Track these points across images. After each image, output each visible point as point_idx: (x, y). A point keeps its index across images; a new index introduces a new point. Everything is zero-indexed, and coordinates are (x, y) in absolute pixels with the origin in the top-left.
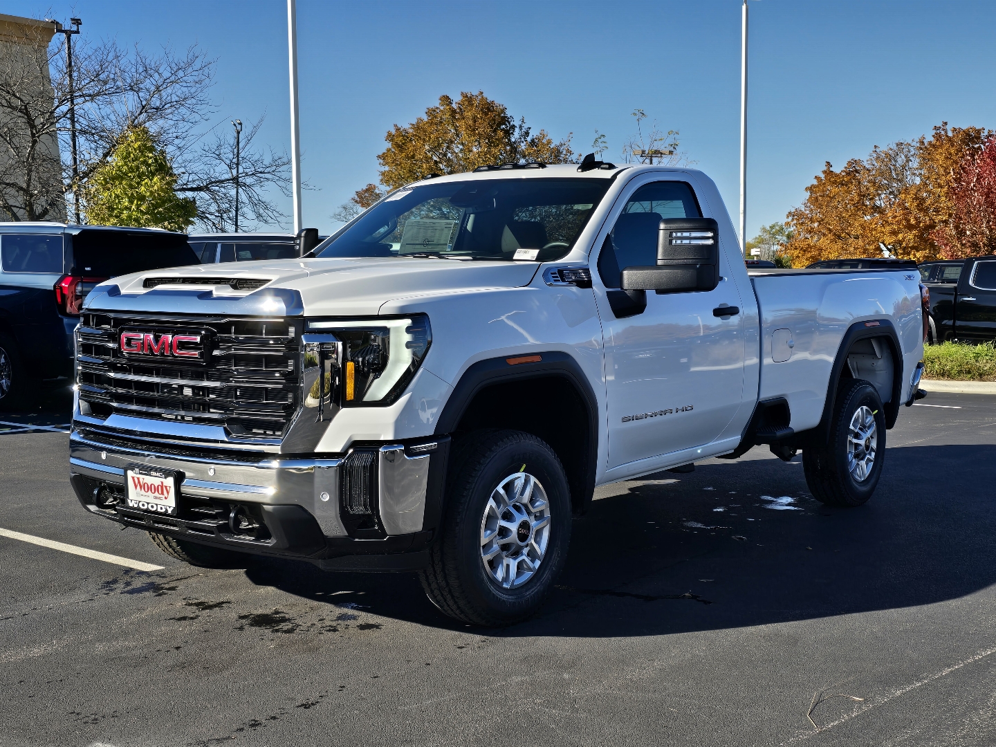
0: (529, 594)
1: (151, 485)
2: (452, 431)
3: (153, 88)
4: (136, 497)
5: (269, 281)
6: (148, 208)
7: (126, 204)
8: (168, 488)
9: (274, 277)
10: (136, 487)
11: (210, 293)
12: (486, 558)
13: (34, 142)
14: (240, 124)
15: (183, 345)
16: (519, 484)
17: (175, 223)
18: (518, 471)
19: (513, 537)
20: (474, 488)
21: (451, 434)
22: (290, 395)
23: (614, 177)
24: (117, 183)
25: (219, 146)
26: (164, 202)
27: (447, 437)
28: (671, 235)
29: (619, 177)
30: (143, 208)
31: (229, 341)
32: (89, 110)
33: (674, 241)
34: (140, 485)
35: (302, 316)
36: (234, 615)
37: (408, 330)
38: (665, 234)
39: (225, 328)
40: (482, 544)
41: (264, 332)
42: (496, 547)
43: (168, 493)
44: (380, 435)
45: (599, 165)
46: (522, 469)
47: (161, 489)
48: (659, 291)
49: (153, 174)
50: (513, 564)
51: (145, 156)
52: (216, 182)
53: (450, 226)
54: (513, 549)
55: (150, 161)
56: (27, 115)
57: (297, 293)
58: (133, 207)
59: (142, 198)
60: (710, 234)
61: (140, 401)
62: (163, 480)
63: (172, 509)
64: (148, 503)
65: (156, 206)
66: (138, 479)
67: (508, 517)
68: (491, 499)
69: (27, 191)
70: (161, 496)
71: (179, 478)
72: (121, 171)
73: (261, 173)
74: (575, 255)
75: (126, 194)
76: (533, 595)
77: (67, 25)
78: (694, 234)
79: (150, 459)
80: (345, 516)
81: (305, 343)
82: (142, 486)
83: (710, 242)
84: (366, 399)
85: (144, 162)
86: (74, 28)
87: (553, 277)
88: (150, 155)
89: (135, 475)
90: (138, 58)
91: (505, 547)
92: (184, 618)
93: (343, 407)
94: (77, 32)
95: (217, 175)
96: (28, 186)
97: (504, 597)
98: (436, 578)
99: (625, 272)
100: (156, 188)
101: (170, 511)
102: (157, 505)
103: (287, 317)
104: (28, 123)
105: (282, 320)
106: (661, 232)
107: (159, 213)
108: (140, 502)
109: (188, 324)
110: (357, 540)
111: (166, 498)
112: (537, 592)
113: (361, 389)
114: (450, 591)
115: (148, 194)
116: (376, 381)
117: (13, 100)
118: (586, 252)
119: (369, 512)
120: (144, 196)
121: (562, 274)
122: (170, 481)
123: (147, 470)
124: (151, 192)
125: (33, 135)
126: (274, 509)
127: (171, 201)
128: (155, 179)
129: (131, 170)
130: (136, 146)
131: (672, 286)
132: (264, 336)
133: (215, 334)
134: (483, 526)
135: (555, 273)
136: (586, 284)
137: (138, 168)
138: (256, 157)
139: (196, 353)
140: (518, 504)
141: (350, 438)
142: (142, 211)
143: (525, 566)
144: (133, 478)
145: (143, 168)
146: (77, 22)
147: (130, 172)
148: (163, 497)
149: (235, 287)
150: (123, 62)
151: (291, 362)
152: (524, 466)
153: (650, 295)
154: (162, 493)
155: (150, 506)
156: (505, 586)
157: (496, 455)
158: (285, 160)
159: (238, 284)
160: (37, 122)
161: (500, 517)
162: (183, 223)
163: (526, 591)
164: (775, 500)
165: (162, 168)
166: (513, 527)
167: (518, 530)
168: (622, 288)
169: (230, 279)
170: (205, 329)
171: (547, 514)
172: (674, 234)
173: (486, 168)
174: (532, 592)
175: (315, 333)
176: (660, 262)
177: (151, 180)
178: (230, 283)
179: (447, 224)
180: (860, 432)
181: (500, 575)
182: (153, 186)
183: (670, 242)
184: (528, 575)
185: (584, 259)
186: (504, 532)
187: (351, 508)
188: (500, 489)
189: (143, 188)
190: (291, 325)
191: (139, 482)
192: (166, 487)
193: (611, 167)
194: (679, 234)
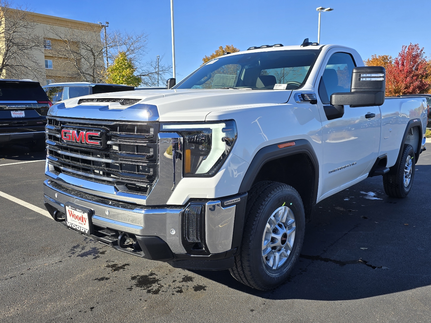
0: (285, 270)
1: (77, 216)
2: (249, 190)
3: (131, 43)
4: (71, 221)
5: (141, 100)
6: (125, 80)
7: (118, 78)
8: (85, 219)
9: (143, 98)
10: (70, 215)
11: (108, 106)
12: (264, 256)
13: (95, 61)
14: (159, 56)
15: (91, 138)
16: (281, 212)
17: (134, 84)
18: (281, 206)
19: (278, 243)
20: (259, 220)
21: (248, 192)
22: (151, 170)
23: (321, 48)
24: (115, 71)
25: (152, 62)
26: (131, 77)
27: (245, 193)
28: (360, 75)
29: (323, 48)
30: (124, 79)
31: (116, 136)
32: (111, 51)
33: (361, 79)
34: (72, 214)
35: (158, 122)
36: (129, 277)
37: (224, 130)
38: (356, 75)
39: (114, 128)
40: (262, 250)
41: (136, 131)
42: (269, 249)
43: (85, 221)
44: (206, 195)
45: (311, 44)
46: (283, 205)
47: (82, 219)
48: (351, 106)
49: (127, 68)
50: (277, 255)
51: (124, 62)
52: (150, 73)
53: (234, 78)
54: (278, 248)
55: (126, 64)
56: (92, 52)
57: (155, 107)
58: (121, 79)
59: (123, 76)
60: (382, 75)
61: (73, 167)
62: (83, 214)
63: (87, 231)
64: (76, 226)
65: (128, 79)
66: (71, 211)
67: (275, 231)
68: (268, 223)
69: (93, 76)
70: (82, 223)
71: (91, 214)
72: (117, 67)
73: (164, 70)
74: (307, 87)
75: (118, 75)
76: (288, 270)
77: (104, 24)
78: (373, 75)
79: (76, 200)
80: (185, 243)
81: (160, 138)
82: (73, 216)
83: (382, 79)
84: (197, 172)
85: (124, 64)
86: (107, 25)
87: (299, 98)
88: (126, 62)
89: (69, 209)
90: (126, 34)
91: (274, 248)
92: (102, 279)
93: (183, 177)
94: (108, 26)
95: (151, 71)
96: (93, 75)
97: (274, 275)
98: (237, 269)
99: (334, 96)
100: (128, 73)
101: (87, 232)
102: (80, 227)
103: (149, 122)
104: (93, 55)
105: (146, 124)
106: (354, 74)
107: (129, 81)
108: (72, 224)
109: (93, 125)
110: (192, 256)
111: (85, 224)
112: (289, 268)
113: (195, 166)
114: (245, 276)
115: (125, 75)
116: (203, 161)
117: (88, 47)
118: (312, 85)
119: (200, 241)
120: (124, 75)
121: (303, 97)
122: (86, 216)
123: (75, 207)
124: (126, 74)
125: (94, 59)
126: (142, 239)
127: (133, 77)
128: (128, 70)
129: (120, 67)
130: (121, 59)
131: (360, 103)
132: (136, 133)
133: (108, 131)
134: (263, 239)
135: (300, 96)
136: (314, 102)
137: (122, 66)
138: (163, 66)
139: (98, 143)
140: (280, 223)
141: (188, 196)
142: (123, 81)
143: (283, 255)
144: (69, 210)
145: (124, 66)
146: (108, 23)
147: (120, 68)
148: (83, 223)
149: (122, 104)
150: (122, 36)
151: (152, 150)
152: (285, 203)
153: (347, 108)
154: (83, 221)
155: (77, 227)
156: (274, 268)
157: (271, 199)
158: (172, 66)
159: (125, 102)
160: (95, 55)
161: (271, 231)
162: (137, 84)
163: (284, 269)
164: (367, 194)
165: (130, 66)
166: (279, 237)
167: (282, 239)
168: (331, 104)
169: (120, 99)
170: (103, 129)
171: (294, 226)
172: (362, 75)
173: (254, 48)
174: (287, 269)
175: (166, 132)
176: (353, 91)
177: (126, 70)
178: (120, 101)
179: (232, 77)
180: (407, 167)
181: (271, 263)
182: (127, 72)
183: (360, 79)
184: (285, 259)
185: (312, 88)
186: (273, 240)
187: (189, 238)
188: (272, 217)
189: (124, 73)
190: (151, 127)
191: (71, 213)
192: (84, 218)
193: (317, 44)
194: (364, 75)
